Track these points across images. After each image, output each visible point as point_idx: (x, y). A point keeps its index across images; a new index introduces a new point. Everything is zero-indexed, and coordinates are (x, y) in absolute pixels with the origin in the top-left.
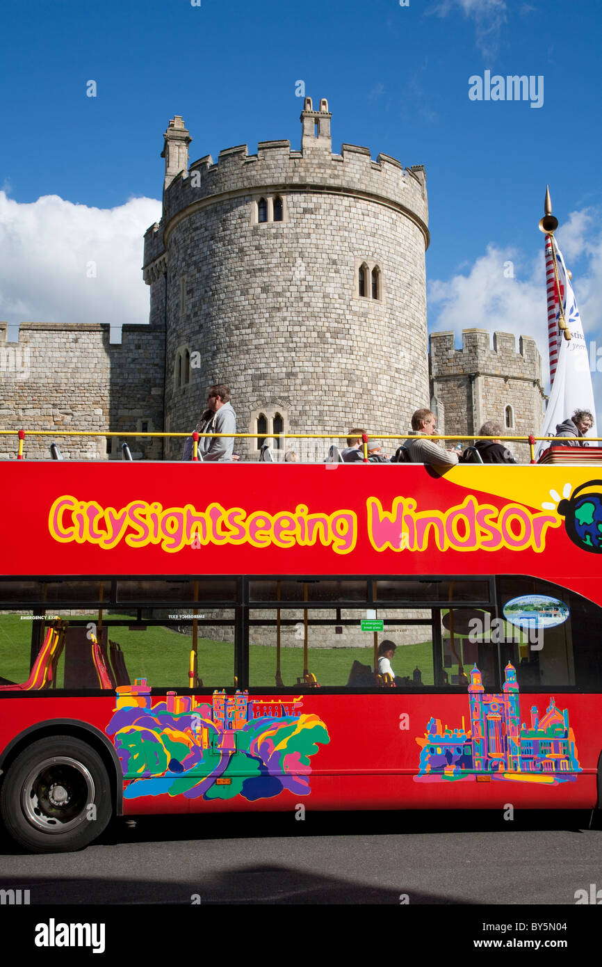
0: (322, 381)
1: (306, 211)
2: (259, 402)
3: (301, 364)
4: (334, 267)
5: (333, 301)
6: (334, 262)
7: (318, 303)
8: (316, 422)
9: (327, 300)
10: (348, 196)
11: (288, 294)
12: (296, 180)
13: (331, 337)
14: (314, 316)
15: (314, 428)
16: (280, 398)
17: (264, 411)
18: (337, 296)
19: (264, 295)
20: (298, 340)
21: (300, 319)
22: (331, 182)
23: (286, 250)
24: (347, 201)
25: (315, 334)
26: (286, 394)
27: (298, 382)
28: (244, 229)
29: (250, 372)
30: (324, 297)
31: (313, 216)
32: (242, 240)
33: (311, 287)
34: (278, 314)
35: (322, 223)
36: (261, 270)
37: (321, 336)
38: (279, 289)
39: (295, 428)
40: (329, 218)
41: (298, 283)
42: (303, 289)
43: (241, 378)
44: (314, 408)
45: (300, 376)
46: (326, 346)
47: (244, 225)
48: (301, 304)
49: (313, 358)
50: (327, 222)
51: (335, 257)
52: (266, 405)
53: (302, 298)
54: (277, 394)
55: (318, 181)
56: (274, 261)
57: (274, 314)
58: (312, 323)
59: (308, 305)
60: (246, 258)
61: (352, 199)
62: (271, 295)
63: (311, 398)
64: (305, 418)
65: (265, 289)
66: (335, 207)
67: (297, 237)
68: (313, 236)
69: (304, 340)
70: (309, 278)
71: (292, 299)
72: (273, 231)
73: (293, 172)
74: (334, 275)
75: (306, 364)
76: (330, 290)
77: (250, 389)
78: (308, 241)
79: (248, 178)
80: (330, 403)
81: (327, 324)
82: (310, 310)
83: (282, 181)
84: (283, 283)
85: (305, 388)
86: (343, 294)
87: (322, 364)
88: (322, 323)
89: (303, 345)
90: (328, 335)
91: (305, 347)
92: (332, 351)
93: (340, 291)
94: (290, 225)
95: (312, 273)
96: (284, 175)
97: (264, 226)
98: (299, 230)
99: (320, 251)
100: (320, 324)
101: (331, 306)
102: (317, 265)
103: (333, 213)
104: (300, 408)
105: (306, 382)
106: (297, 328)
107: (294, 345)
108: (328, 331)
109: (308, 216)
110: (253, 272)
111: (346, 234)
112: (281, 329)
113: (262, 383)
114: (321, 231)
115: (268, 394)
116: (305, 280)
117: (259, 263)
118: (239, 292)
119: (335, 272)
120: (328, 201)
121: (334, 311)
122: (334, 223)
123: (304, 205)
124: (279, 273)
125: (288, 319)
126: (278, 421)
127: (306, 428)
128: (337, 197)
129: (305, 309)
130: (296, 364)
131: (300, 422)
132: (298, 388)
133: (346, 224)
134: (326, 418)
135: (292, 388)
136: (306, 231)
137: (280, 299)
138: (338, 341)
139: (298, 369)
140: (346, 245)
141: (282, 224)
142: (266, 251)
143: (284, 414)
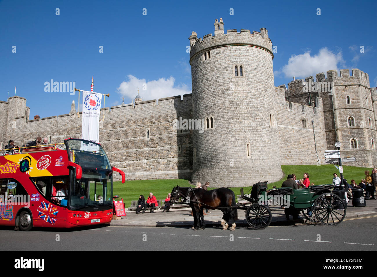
0: (223, 105)
1: (217, 54)
2: (207, 114)
3: (217, 101)
4: (226, 69)
5: (226, 80)
6: (226, 68)
7: (221, 81)
8: (222, 118)
9: (224, 80)
10: (229, 46)
11: (213, 80)
12: (213, 45)
13: (226, 91)
14: (220, 85)
15: (221, 120)
16: (212, 112)
17: (207, 117)
18: (227, 78)
19: (207, 82)
20: (216, 94)
21: (216, 87)
22: (224, 43)
23: (212, 67)
24: (229, 48)
25: (221, 91)
26: (213, 111)
27: (216, 106)
28: (201, 63)
29: (204, 105)
30: (223, 79)
31: (219, 55)
32: (201, 66)
33: (219, 77)
34: (210, 87)
35: (222, 56)
36: (205, 74)
37: (223, 91)
38: (210, 79)
39: (216, 121)
40: (224, 54)
41: (215, 76)
42: (217, 78)
43: (202, 108)
44: (221, 114)
45: (217, 105)
46: (224, 94)
47: (201, 61)
48: (216, 83)
49: (220, 99)
50: (223, 56)
51: (226, 66)
52: (208, 115)
53: (216, 81)
54: (211, 111)
55: (219, 44)
56: (209, 71)
57: (209, 87)
58: (220, 88)
59: (218, 82)
60: (202, 71)
61: (231, 46)
62: (208, 81)
63: (220, 111)
64: (218, 117)
65: (207, 80)
66: (225, 50)
67: (214, 62)
68: (219, 61)
69: (218, 93)
70: (218, 74)
71: (214, 81)
72: (208, 62)
73: (212, 43)
74: (226, 71)
75: (218, 100)
76: (225, 76)
77: (204, 111)
78: (218, 63)
79: (201, 48)
80: (226, 112)
81: (224, 87)
82: (219, 84)
83: (209, 46)
84: (211, 77)
85: (218, 108)
86: (229, 77)
87: (223, 100)
88: (223, 87)
89: (217, 95)
90: (225, 91)
91: (218, 95)
92: (226, 95)
93: (228, 76)
94: (212, 59)
95: (219, 72)
96: (210, 44)
97: (206, 61)
98: (215, 60)
99: (221, 65)
100: (222, 87)
101: (225, 81)
102: (221, 70)
103: (225, 52)
104: (217, 114)
105: (218, 106)
106: (215, 90)
107: (215, 95)
108: (225, 89)
109: (217, 55)
110: (204, 75)
111: (229, 58)
112: (211, 91)
113: (207, 108)
114: (221, 59)
115: (209, 111)
116: (217, 75)
117: (205, 72)
118: (201, 82)
119: (226, 70)
120: (223, 49)
121: (226, 83)
122: (225, 55)
123: (216, 52)
124: (210, 74)
125: (213, 88)
126: (212, 119)
127: (219, 120)
128: (226, 47)
129: (217, 84)
130: (216, 101)
131: (217, 119)
132: (216, 108)
133: (229, 55)
134: (225, 117)
135: (215, 109)
136: (217, 60)
137: (211, 82)
138: (228, 92)
139: (216, 103)
140: (230, 61)
141: (210, 59)
142: (207, 68)
143: (213, 117)
